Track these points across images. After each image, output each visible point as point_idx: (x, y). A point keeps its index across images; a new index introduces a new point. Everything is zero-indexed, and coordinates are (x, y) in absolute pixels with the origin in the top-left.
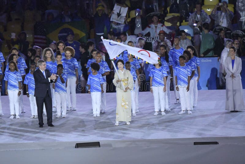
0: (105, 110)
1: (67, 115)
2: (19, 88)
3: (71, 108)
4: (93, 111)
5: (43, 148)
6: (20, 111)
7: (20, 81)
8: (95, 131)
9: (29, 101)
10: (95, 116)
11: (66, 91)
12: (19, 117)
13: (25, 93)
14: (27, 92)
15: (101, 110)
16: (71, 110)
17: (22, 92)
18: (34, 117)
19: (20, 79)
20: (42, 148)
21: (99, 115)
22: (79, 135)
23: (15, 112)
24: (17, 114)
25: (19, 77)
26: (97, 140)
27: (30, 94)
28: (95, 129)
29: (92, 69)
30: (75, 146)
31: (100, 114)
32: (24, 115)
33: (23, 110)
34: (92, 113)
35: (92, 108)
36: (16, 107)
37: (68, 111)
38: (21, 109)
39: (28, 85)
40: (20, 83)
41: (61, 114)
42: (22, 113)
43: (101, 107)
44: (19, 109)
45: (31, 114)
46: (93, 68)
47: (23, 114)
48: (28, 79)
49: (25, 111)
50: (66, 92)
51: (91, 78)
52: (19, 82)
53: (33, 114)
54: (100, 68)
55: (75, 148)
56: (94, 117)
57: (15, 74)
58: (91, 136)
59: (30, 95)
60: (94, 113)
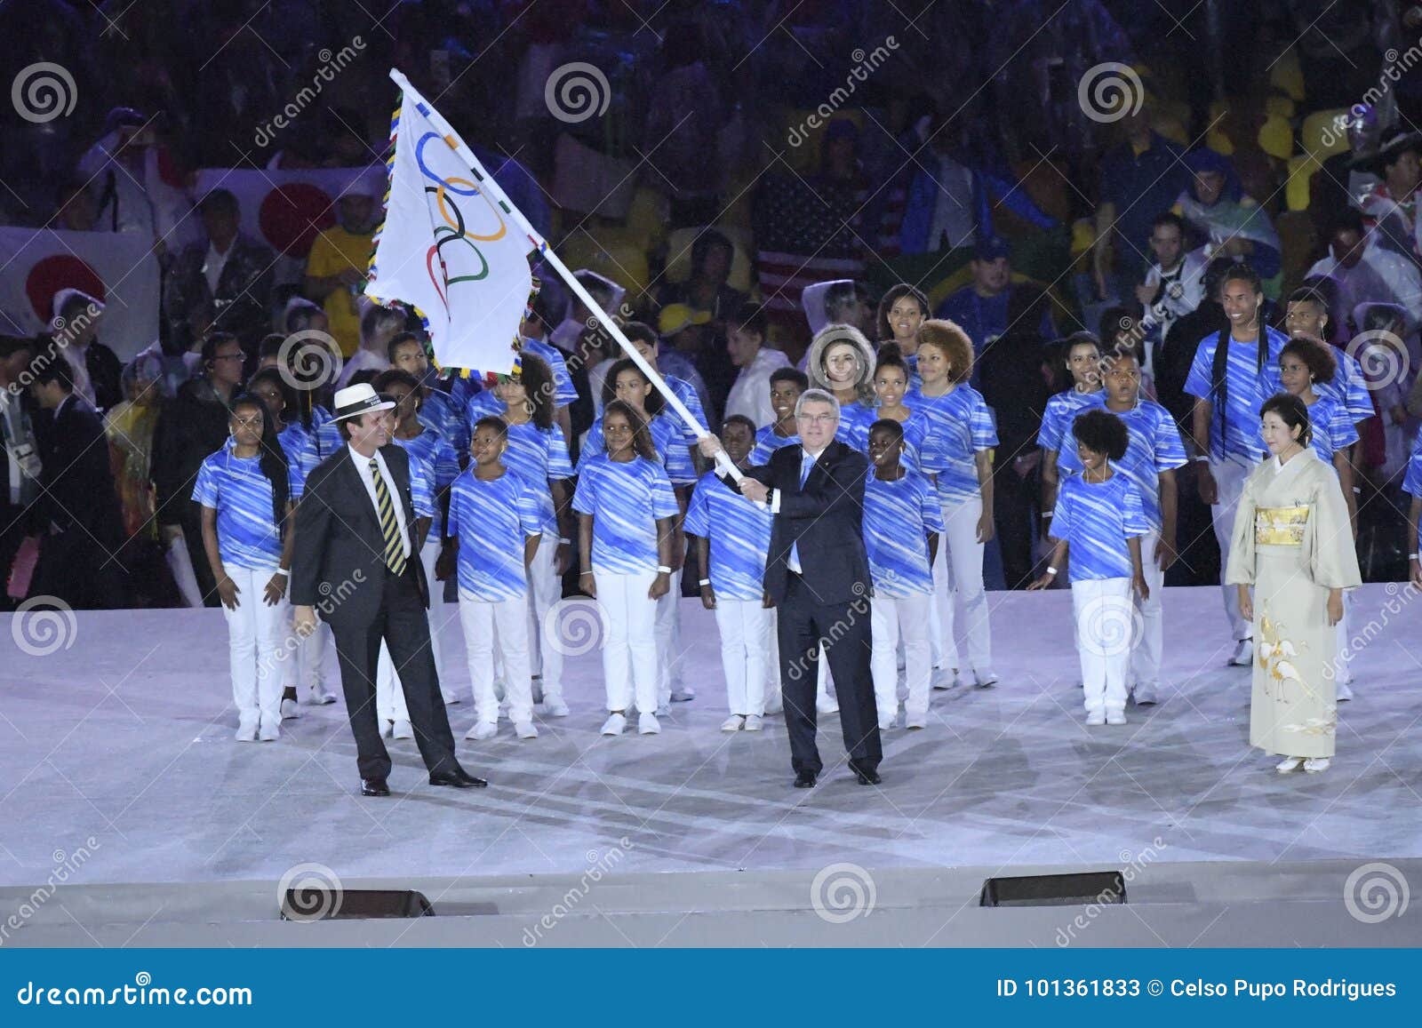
0: (1157, 685)
1: (934, 712)
2: (659, 555)
3: (956, 671)
4: (1087, 690)
5: (794, 907)
6: (660, 689)
7: (664, 514)
8: (1097, 809)
9: (715, 630)
10: (1095, 720)
11: (931, 577)
12: (654, 725)
13: (690, 589)
14: (704, 582)
15: (1131, 684)
16: (955, 685)
17: (675, 580)
18: (742, 727)
19: (666, 506)
20: (786, 907)
21: (1117, 718)
22: (1003, 829)
23: (634, 693)
24: (646, 708)
25: (658, 495)
26: (1108, 861)
27: (720, 589)
28: (1097, 798)
29: (1084, 447)
30: (979, 892)
31: (1126, 710)
32: (685, 712)
33: (677, 682)
34: (1081, 701)
35: (1081, 676)
36: (637, 665)
37: (937, 688)
38: (666, 678)
39: (708, 540)
40: (664, 526)
41: (901, 708)
42: (673, 699)
43: (1132, 671)
44: (659, 680)
45: (727, 710)
46: (1087, 442)
47: (677, 705)
48: (707, 507)
49: (689, 691)
50: (932, 584)
51: (1071, 501)
52: (658, 523)
53: (735, 708)
54: (1132, 440)
55: (982, 903)
56: (1091, 726)
57: (635, 475)
58: (1076, 835)
59: (721, 596)
60: (1089, 705)
